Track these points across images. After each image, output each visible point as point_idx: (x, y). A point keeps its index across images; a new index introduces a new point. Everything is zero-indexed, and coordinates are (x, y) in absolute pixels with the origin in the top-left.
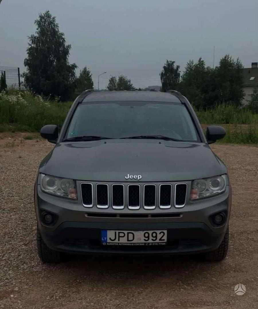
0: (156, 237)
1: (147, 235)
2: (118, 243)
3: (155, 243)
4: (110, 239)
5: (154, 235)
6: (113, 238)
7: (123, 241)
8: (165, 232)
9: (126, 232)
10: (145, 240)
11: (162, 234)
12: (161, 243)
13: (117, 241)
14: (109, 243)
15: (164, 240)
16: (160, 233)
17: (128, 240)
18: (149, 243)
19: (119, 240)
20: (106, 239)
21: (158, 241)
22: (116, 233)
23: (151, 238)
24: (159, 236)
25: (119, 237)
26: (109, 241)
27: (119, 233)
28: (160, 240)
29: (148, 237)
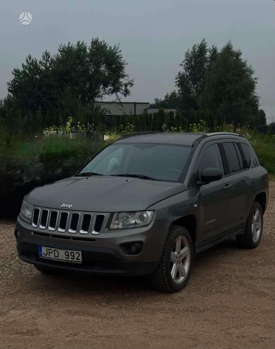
0: (74, 256)
1: (67, 254)
2: (49, 258)
3: (74, 261)
4: (44, 253)
5: (72, 254)
6: (46, 254)
7: (52, 256)
8: (80, 253)
9: (53, 249)
10: (66, 257)
11: (78, 254)
12: (78, 261)
13: (48, 256)
14: (44, 257)
15: (80, 259)
16: (76, 253)
17: (55, 257)
18: (69, 261)
19: (49, 255)
20: (42, 253)
21: (75, 260)
22: (47, 249)
23: (70, 256)
24: (76, 256)
25: (49, 253)
26: (43, 255)
27: (49, 249)
28: (77, 259)
29: (68, 255)
